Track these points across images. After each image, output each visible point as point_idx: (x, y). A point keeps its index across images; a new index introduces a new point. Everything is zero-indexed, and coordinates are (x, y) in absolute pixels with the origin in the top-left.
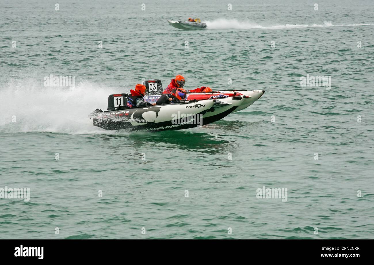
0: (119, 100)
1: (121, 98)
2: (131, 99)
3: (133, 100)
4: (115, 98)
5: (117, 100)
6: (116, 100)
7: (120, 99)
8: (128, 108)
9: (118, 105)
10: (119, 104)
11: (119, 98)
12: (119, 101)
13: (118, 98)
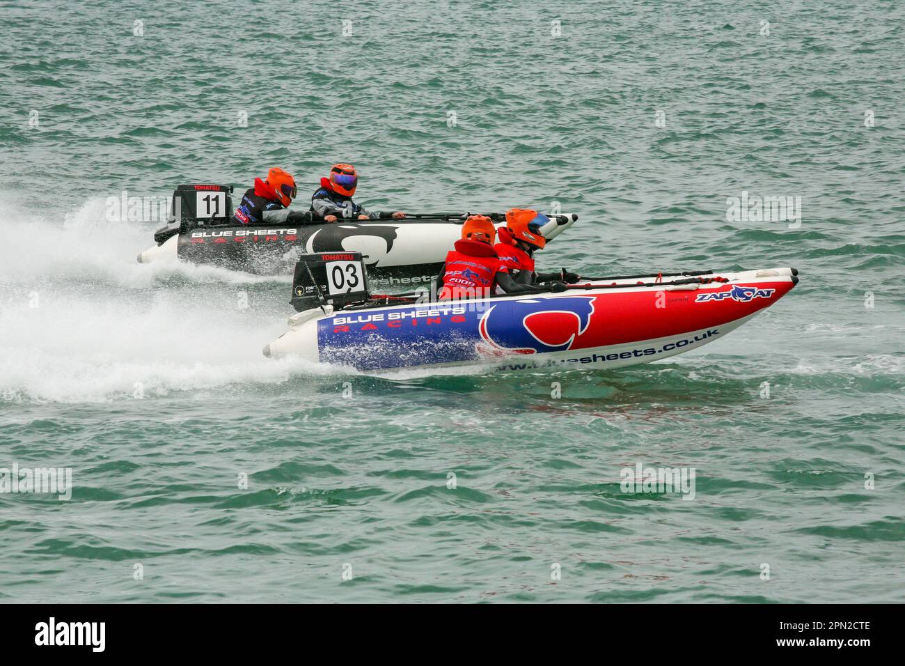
0: (213, 200)
1: (217, 197)
2: (250, 202)
3: (253, 206)
4: (201, 196)
5: (207, 199)
6: (204, 200)
7: (216, 199)
8: (237, 224)
9: (208, 212)
10: (213, 210)
11: (213, 195)
12: (213, 204)
13: (208, 196)
